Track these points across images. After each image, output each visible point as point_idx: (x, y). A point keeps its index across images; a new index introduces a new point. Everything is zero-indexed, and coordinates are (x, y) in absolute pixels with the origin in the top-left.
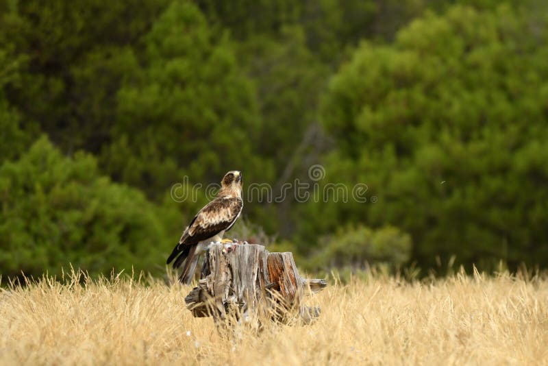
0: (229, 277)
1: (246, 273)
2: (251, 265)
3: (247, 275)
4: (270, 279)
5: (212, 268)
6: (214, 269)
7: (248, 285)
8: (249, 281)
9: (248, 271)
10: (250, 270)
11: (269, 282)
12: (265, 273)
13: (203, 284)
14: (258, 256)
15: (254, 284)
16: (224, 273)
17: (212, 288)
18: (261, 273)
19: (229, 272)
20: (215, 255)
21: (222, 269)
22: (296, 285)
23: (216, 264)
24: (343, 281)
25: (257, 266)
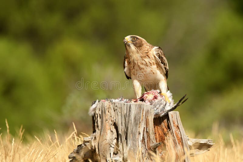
0: (115, 135)
1: (132, 131)
2: (137, 124)
3: (134, 134)
4: (156, 139)
5: (98, 126)
6: (100, 128)
7: (133, 144)
8: (134, 140)
9: (134, 130)
10: (136, 129)
11: (155, 141)
12: (151, 132)
13: (88, 142)
14: (144, 115)
15: (140, 143)
16: (109, 132)
17: (97, 147)
18: (147, 132)
19: (114, 131)
20: (100, 113)
21: (108, 127)
22: (182, 145)
23: (102, 122)
24: (228, 144)
25: (143, 125)
